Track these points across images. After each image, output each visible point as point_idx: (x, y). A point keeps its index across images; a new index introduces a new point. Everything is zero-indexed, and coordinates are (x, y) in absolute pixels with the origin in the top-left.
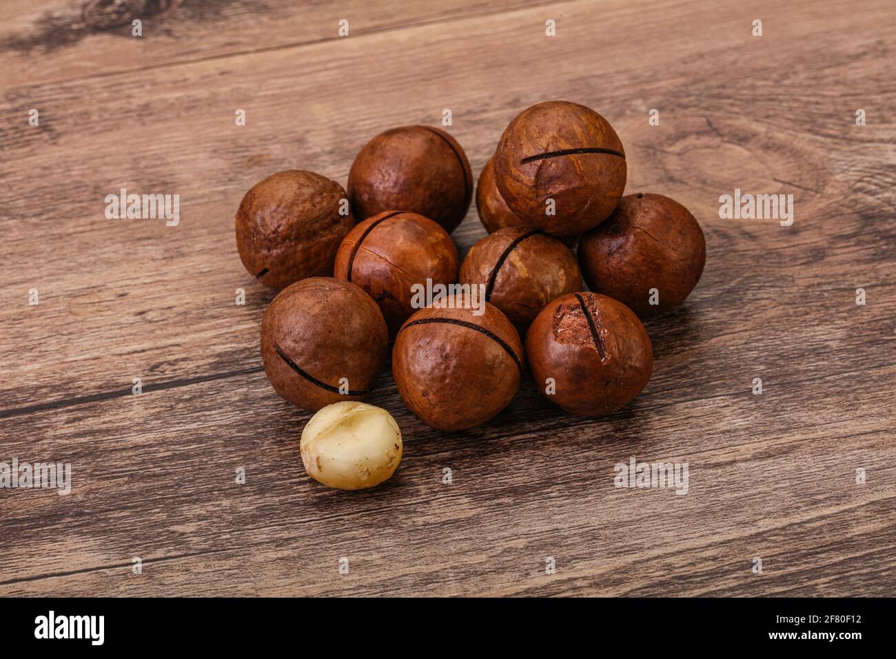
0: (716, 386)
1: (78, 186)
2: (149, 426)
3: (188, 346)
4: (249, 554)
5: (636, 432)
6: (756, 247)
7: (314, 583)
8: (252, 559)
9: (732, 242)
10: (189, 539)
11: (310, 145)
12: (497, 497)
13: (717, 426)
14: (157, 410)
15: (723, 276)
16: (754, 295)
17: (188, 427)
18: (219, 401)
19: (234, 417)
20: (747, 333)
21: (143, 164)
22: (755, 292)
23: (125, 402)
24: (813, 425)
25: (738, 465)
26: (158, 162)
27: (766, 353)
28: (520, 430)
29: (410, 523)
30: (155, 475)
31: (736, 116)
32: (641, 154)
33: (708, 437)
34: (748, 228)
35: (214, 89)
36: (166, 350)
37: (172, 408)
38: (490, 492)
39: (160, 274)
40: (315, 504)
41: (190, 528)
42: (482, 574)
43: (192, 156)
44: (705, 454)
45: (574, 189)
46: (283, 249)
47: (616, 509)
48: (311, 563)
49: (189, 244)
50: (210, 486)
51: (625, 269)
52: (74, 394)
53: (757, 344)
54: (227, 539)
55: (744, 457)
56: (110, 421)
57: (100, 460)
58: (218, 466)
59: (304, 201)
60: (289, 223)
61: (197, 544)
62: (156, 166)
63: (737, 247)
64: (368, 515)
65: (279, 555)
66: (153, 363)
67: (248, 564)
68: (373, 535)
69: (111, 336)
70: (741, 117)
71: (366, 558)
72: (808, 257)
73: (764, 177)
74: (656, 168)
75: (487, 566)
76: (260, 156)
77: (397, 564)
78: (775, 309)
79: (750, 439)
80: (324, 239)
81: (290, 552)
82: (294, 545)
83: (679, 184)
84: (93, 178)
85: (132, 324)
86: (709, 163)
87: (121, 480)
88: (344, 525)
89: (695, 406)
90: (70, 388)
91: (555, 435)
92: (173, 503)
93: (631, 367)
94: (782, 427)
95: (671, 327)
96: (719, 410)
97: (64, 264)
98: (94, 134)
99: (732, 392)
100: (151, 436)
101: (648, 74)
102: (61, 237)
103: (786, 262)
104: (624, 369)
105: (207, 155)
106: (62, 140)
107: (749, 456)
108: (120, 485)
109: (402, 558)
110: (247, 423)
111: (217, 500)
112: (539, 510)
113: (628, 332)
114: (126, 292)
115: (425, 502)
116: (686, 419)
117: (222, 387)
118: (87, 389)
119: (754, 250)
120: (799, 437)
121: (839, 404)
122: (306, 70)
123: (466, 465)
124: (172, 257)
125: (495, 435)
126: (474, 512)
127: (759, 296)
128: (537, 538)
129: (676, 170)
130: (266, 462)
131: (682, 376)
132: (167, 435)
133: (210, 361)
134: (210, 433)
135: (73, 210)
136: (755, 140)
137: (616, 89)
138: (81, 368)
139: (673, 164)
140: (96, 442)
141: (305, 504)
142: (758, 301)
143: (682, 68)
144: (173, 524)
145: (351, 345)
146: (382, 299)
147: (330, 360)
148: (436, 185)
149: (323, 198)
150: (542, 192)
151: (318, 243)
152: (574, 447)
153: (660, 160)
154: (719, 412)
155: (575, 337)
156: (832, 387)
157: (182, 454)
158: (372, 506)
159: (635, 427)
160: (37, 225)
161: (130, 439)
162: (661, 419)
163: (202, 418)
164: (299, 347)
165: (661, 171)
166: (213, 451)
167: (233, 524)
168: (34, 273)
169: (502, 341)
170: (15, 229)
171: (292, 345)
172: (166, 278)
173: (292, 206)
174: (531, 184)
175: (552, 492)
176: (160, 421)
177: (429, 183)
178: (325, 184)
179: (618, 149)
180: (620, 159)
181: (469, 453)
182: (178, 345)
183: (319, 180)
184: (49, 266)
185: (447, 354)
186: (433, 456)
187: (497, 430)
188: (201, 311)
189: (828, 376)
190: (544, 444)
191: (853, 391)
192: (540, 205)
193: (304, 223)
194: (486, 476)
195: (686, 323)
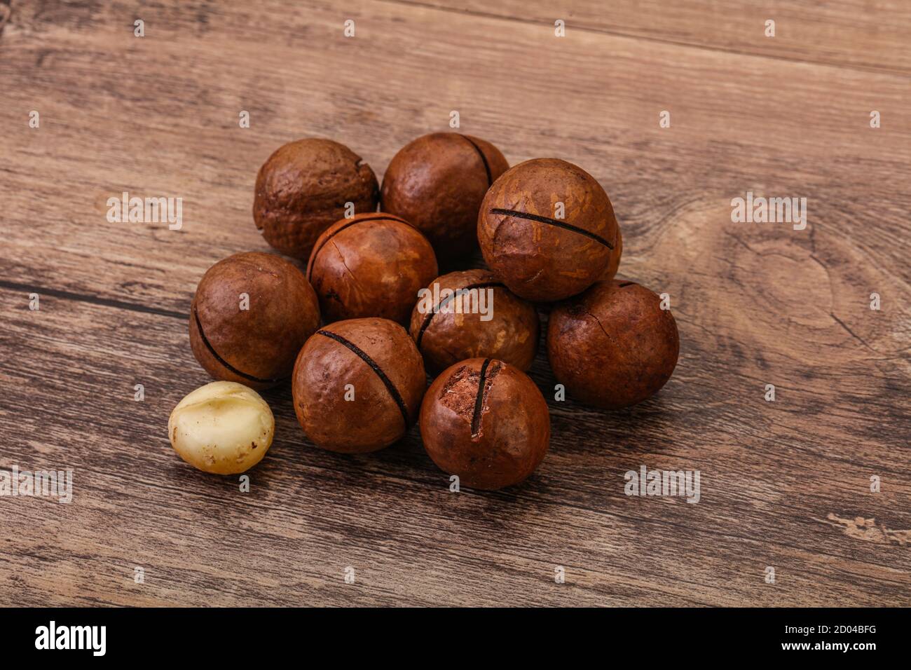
0: (614, 502)
1: (190, 84)
2: (83, 339)
3: (171, 275)
4: (78, 495)
5: (504, 519)
6: (760, 377)
7: (111, 545)
8: (76, 500)
9: (742, 364)
10: (38, 459)
11: (423, 119)
12: (331, 530)
13: (584, 542)
14: (101, 326)
15: (706, 395)
16: (721, 425)
17: (115, 353)
18: (159, 339)
19: (161, 359)
20: (684, 461)
21: (262, 83)
22: (724, 422)
23: (79, 307)
24: (676, 579)
25: (574, 589)
26: (275, 87)
28: (401, 473)
29: (236, 523)
30: (52, 387)
31: (844, 235)
32: (722, 241)
33: (567, 550)
34: (767, 355)
35: (377, 33)
36: (150, 271)
37: (115, 328)
38: (328, 522)
39: (197, 197)
40: (168, 471)
41: (46, 448)
42: (262, 598)
43: (310, 92)
44: (551, 566)
45: (524, 256)
46: (278, 215)
47: (430, 586)
48: (123, 525)
49: (244, 176)
50: (92, 416)
51: (570, 353)
52: (42, 283)
55: (585, 583)
56: (53, 321)
57: (18, 353)
58: (113, 400)
59: (313, 175)
60: (290, 191)
61: (41, 467)
62: (270, 90)
63: (741, 370)
64: (206, 500)
65: (102, 506)
66: (130, 279)
67: (70, 503)
68: (196, 521)
69: (113, 239)
70: (848, 237)
71: (174, 541)
72: (803, 407)
73: (823, 308)
74: (726, 260)
75: (272, 592)
76: (370, 113)
77: (196, 557)
78: (729, 447)
79: (605, 568)
80: (319, 218)
81: (113, 507)
82: (121, 502)
83: (734, 285)
84: (209, 82)
85: (139, 235)
86: (780, 274)
87: (21, 380)
88: (178, 500)
89: (579, 514)
90: (43, 276)
91: (429, 490)
92: (49, 420)
93: (504, 453)
94: (645, 569)
95: (617, 427)
96: (599, 527)
97: (124, 155)
98: (239, 39)
99: (625, 514)
100: (77, 348)
101: (791, 160)
102: (139, 128)
103: (777, 404)
104: (495, 452)
105: (324, 95)
106: (207, 35)
107: (591, 585)
108: (17, 384)
109: (204, 554)
110: (167, 369)
111: (88, 432)
112: (359, 558)
113: (512, 418)
115: (264, 508)
116: (561, 524)
117: (172, 326)
118: (57, 283)
119: (757, 379)
120: (653, 585)
121: (716, 567)
122: (473, 43)
123: (327, 487)
124: (220, 184)
125: (375, 469)
126: (301, 536)
127: (726, 428)
128: (337, 584)
129: (743, 269)
130: (157, 413)
131: (590, 480)
132: (93, 354)
133: (180, 297)
134: (128, 366)
135: (169, 106)
136: (844, 266)
137: (749, 165)
138: (66, 261)
139: (745, 261)
140: (27, 336)
141: (159, 467)
142: (720, 433)
143: (829, 166)
144: (34, 439)
145: (257, 331)
146: (329, 297)
147: (232, 339)
148: (450, 203)
149: (334, 178)
150: (498, 248)
151: (311, 221)
152: (438, 510)
153: (735, 254)
154: (596, 530)
155: (458, 403)
156: (724, 547)
157: (91, 376)
158: (216, 493)
159: (508, 513)
160: (127, 110)
161: (57, 344)
162: (537, 515)
163: (133, 349)
164: (210, 315)
165: (729, 265)
166: (119, 385)
167: (85, 460)
168: (92, 155)
169: (389, 381)
170: (106, 106)
171: (206, 311)
172: (200, 202)
173: (299, 176)
174: (491, 236)
175: (383, 545)
176: (95, 338)
177: (443, 199)
178: (346, 165)
179: (594, 231)
180: (593, 241)
181: (339, 477)
182: (163, 271)
183: (342, 159)
184: (109, 153)
185: (329, 374)
186: (304, 467)
187: (380, 465)
188: (207, 246)
189: (728, 535)
190: (412, 496)
191: (741, 560)
192: (496, 260)
193: (303, 196)
194: (336, 506)
195: (634, 428)
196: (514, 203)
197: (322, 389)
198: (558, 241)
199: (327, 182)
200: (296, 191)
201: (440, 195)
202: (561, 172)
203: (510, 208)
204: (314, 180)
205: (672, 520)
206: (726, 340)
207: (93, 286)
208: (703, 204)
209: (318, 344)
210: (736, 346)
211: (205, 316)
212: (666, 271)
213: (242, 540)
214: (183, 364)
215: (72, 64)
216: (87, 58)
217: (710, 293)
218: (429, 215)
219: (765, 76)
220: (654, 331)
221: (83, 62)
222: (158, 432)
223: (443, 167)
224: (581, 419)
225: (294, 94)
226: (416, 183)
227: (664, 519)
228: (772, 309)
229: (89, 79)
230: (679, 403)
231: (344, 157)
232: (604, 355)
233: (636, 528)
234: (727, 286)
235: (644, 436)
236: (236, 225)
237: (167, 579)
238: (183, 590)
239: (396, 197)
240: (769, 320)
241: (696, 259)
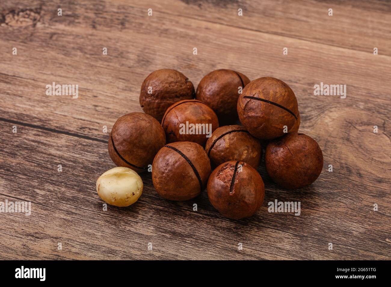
0: (291, 228)
1: (116, 50)
2: (61, 149)
4: (54, 212)
5: (242, 232)
6: (358, 181)
7: (68, 234)
8: (53, 214)
9: (350, 175)
10: (38, 197)
12: (165, 233)
13: (277, 244)
14: (70, 144)
15: (334, 187)
16: (340, 199)
17: (75, 155)
18: (95, 151)
19: (95, 159)
20: (323, 213)
21: (147, 51)
22: (341, 198)
23: (61, 136)
26: (152, 52)
27: (324, 224)
29: (123, 228)
30: (47, 168)
32: (344, 125)
33: (269, 247)
34: (362, 172)
35: (198, 33)
36: (93, 123)
37: (76, 145)
38: (164, 229)
39: (116, 95)
40: (95, 205)
41: (42, 193)
43: (167, 55)
44: (262, 253)
45: (257, 117)
46: (150, 100)
48: (73, 226)
49: (137, 87)
50: (63, 181)
51: (275, 162)
52: (45, 126)
53: (323, 219)
54: (51, 203)
56: (49, 141)
57: (33, 153)
58: (73, 174)
59: (167, 83)
60: (156, 89)
61: (39, 200)
63: (350, 177)
64: (111, 217)
65: (65, 218)
66: (84, 126)
67: (51, 216)
68: (106, 226)
69: (77, 110)
71: (95, 233)
72: (376, 194)
74: (345, 132)
75: (137, 257)
76: (193, 65)
77: (105, 241)
78: (343, 209)
79: (285, 255)
81: (70, 218)
82: (73, 216)
83: (349, 143)
84: (124, 49)
85: (89, 109)
86: (369, 139)
87: (33, 164)
88: (98, 217)
89: (276, 232)
90: (46, 123)
91: (209, 219)
92: (44, 181)
93: (244, 202)
97: (85, 76)
98: (138, 33)
99: (296, 233)
100: (59, 153)
101: (376, 94)
102: (92, 66)
103: (366, 192)
104: (240, 201)
105: (173, 57)
106: (124, 30)
108: (31, 166)
109: (109, 239)
110: (98, 163)
111: (61, 187)
112: (177, 245)
113: (248, 186)
114: (98, 96)
115: (136, 222)
116: (267, 236)
117: (101, 146)
118: (52, 126)
119: (357, 182)
121: (335, 258)
122: (240, 39)
123: (165, 215)
124: (126, 90)
125: (186, 209)
126: (152, 234)
127: (342, 201)
128: (166, 255)
129: (353, 136)
130: (91, 181)
131: (281, 219)
132: (65, 155)
133: (105, 134)
134: (81, 161)
137: (358, 95)
138: (56, 117)
139: (354, 134)
140: (37, 147)
141: (91, 203)
142: (340, 203)
144: (37, 188)
145: (138, 145)
146: (170, 134)
147: (127, 148)
148: (226, 98)
149: (176, 85)
150: (246, 113)
151: (165, 103)
152: (213, 227)
153: (350, 130)
154: (283, 239)
155: (224, 179)
156: (339, 250)
157: (64, 164)
158: (115, 215)
159: (244, 230)
160: (87, 58)
161: (50, 150)
162: (257, 231)
163: (83, 154)
164: (118, 137)
165: (347, 134)
166: (76, 168)
167: (59, 198)
168: (71, 75)
169: (195, 168)
170: (78, 57)
171: (116, 135)
172: (117, 97)
173: (160, 83)
174: (243, 108)
175: (188, 240)
176: (67, 149)
177: (223, 96)
178: (181, 80)
179: (288, 108)
180: (287, 113)
181: (170, 211)
182: (99, 123)
183: (179, 77)
184: (78, 75)
185: (168, 163)
186: (155, 206)
187: (189, 207)
188: (118, 114)
189: (341, 245)
190: (202, 221)
191: (346, 255)
192: (245, 118)
193: (162, 92)
194: (168, 223)
195: (302, 199)
196: (254, 94)
197: (165, 170)
198: (272, 111)
199: (172, 86)
200: (158, 89)
201: (222, 94)
202: (275, 82)
203: (252, 96)
204: (167, 85)
205: (317, 237)
206: (344, 165)
207: (67, 128)
208: (336, 109)
209: (164, 151)
210: (348, 168)
211: (115, 138)
212: (319, 135)
213: (125, 235)
214: (104, 162)
215: (65, 39)
216: (72, 37)
217: (338, 145)
218: (216, 103)
219: (366, 59)
220: (312, 154)
221: (70, 38)
222: (92, 189)
223: (224, 82)
224: (278, 193)
225: (160, 56)
226: (212, 88)
227: (313, 236)
228: (365, 153)
229: (72, 45)
230: (322, 189)
231: (181, 77)
232: (290, 163)
233: (300, 240)
234: (346, 143)
235: (306, 202)
236: (132, 106)
237: (91, 249)
238: (98, 254)
239: (202, 94)
240: (363, 158)
241: (332, 131)
